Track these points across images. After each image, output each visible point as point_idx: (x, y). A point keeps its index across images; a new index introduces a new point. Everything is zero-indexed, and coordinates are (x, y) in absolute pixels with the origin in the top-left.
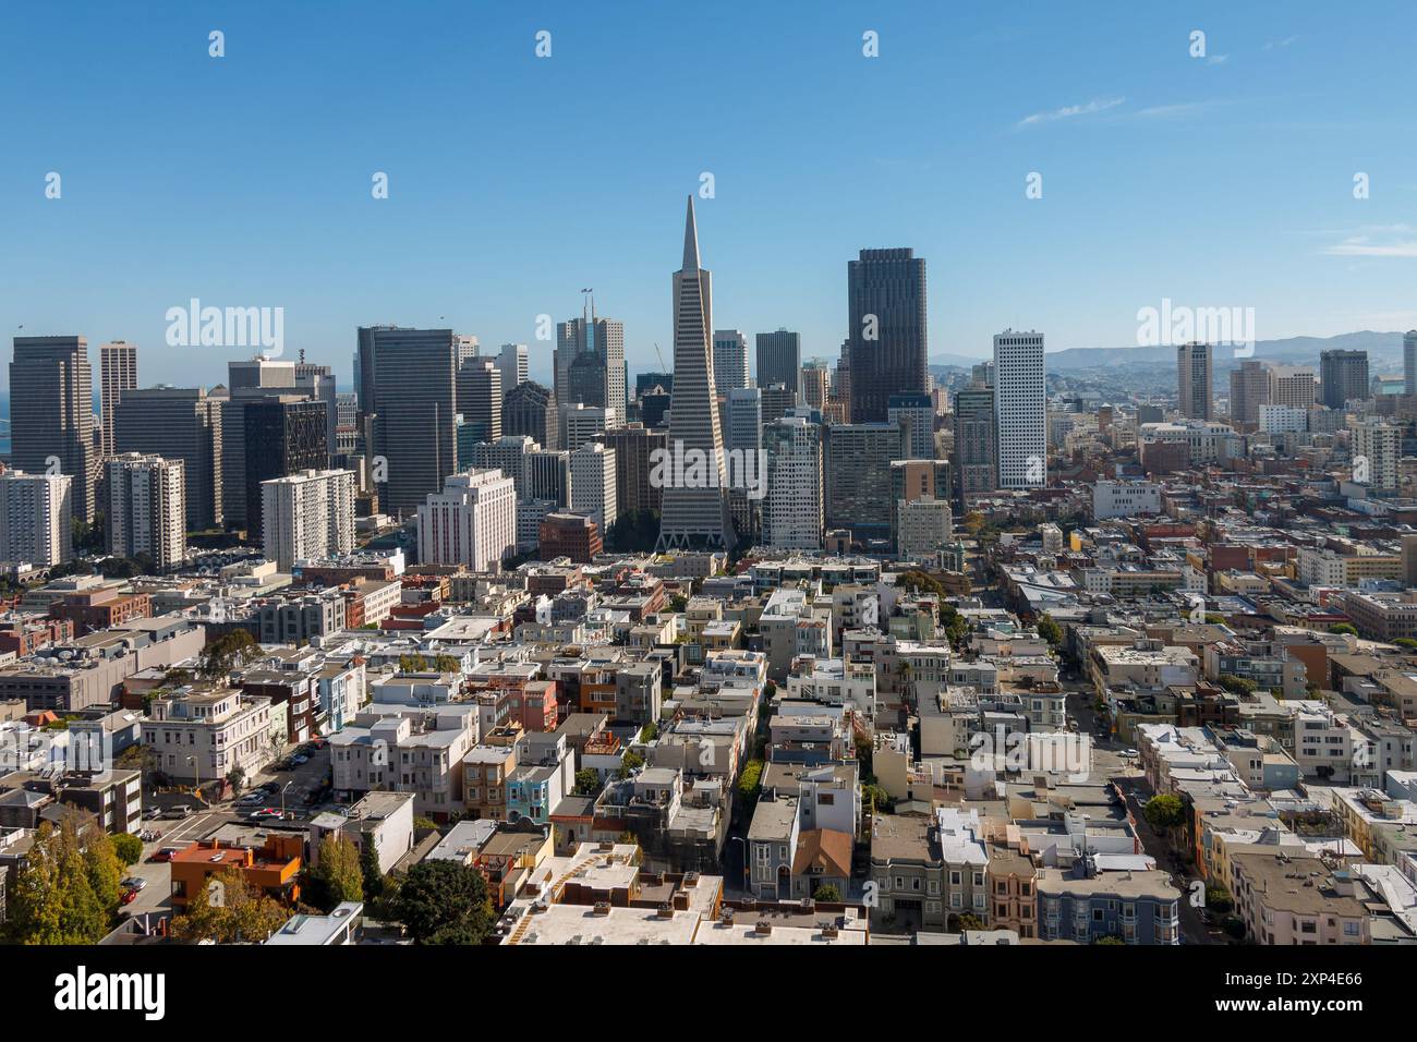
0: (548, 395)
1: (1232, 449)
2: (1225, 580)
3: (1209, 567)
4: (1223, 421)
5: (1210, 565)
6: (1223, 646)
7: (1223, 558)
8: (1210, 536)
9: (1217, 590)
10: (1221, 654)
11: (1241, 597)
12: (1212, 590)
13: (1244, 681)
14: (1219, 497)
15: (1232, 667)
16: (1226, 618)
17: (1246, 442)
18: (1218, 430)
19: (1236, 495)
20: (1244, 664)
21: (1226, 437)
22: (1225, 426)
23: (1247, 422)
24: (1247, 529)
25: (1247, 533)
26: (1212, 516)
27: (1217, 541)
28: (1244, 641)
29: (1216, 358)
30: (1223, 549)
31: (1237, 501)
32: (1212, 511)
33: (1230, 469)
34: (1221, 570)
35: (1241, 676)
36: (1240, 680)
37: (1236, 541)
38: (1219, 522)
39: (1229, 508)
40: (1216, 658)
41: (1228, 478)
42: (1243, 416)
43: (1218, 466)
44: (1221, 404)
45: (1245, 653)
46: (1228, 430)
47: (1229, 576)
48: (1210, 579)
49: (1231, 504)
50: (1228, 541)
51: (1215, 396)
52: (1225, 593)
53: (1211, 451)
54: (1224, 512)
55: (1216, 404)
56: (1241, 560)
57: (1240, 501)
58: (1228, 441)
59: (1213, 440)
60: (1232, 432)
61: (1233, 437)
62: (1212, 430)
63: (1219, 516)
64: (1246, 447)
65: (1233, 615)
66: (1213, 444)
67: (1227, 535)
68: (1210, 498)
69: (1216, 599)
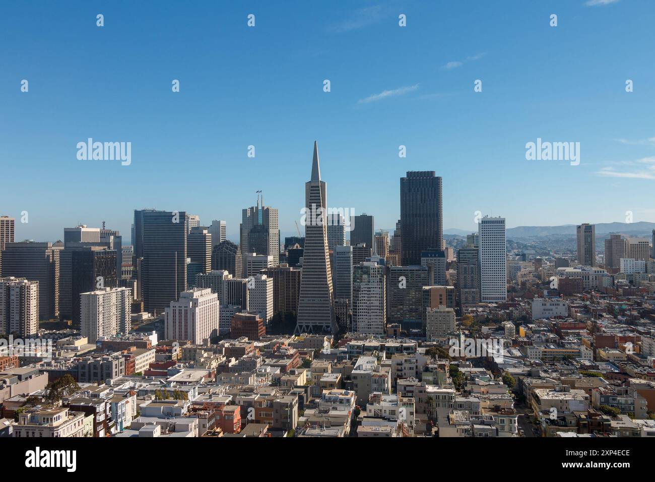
0: (237, 248)
1: (606, 282)
2: (603, 353)
3: (594, 347)
4: (601, 267)
5: (595, 345)
6: (602, 389)
7: (601, 341)
8: (595, 330)
9: (598, 359)
10: (601, 394)
11: (611, 363)
12: (595, 359)
13: (613, 409)
14: (599, 308)
15: (607, 401)
16: (604, 374)
17: (613, 279)
18: (598, 272)
19: (608, 307)
20: (614, 400)
21: (603, 276)
22: (602, 270)
23: (614, 267)
24: (614, 326)
25: (614, 328)
26: (595, 318)
27: (598, 332)
28: (613, 387)
29: (597, 232)
30: (601, 336)
31: (609, 310)
32: (595, 315)
33: (604, 293)
34: (600, 348)
35: (612, 406)
36: (611, 408)
37: (608, 332)
38: (599, 322)
39: (604, 314)
40: (598, 396)
41: (604, 298)
42: (611, 265)
43: (598, 291)
44: (599, 258)
45: (614, 394)
46: (603, 272)
47: (605, 351)
48: (595, 352)
49: (606, 312)
50: (604, 331)
51: (596, 253)
52: (602, 360)
53: (594, 283)
54: (602, 316)
55: (597, 257)
56: (612, 342)
57: (610, 310)
58: (604, 278)
59: (596, 277)
60: (606, 273)
61: (607, 276)
62: (595, 272)
63: (599, 319)
64: (613, 281)
65: (607, 373)
66: (596, 279)
67: (603, 329)
68: (594, 308)
69: (597, 363)
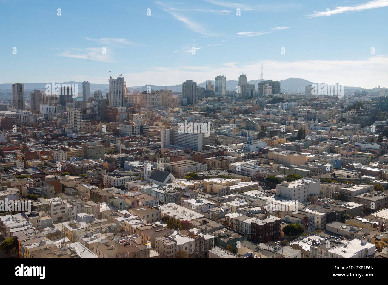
1: (32, 119)
2: (30, 163)
3: (24, 160)
4: (28, 110)
5: (25, 158)
6: (28, 185)
7: (29, 156)
8: (25, 149)
9: (27, 167)
10: (27, 188)
11: (35, 168)
12: (25, 167)
13: (35, 195)
14: (27, 136)
15: (31, 191)
16: (30, 176)
17: (36, 117)
18: (27, 113)
19: (33, 135)
20: (35, 190)
21: (30, 116)
22: (30, 112)
23: (36, 110)
24: (37, 146)
25: (37, 147)
26: (25, 142)
27: (27, 150)
28: (35, 182)
29: (26, 88)
30: (29, 153)
31: (33, 136)
32: (25, 140)
33: (31, 126)
34: (28, 160)
35: (34, 194)
36: (33, 195)
37: (33, 150)
38: (27, 144)
39: (31, 139)
40: (25, 189)
41: (30, 129)
42: (35, 108)
43: (27, 125)
44: (28, 105)
45: (35, 186)
46: (30, 113)
47: (31, 161)
48: (25, 163)
49: (31, 138)
50: (31, 150)
51: (26, 102)
52: (30, 167)
53: (25, 120)
54: (29, 140)
55: (26, 104)
56: (35, 156)
57: (34, 136)
58: (30, 117)
59: (25, 117)
60: (31, 114)
61: (32, 115)
62: (25, 113)
63: (27, 142)
64: (36, 118)
65: (33, 174)
66: (25, 118)
67: (30, 148)
68: (24, 136)
69: (27, 170)
